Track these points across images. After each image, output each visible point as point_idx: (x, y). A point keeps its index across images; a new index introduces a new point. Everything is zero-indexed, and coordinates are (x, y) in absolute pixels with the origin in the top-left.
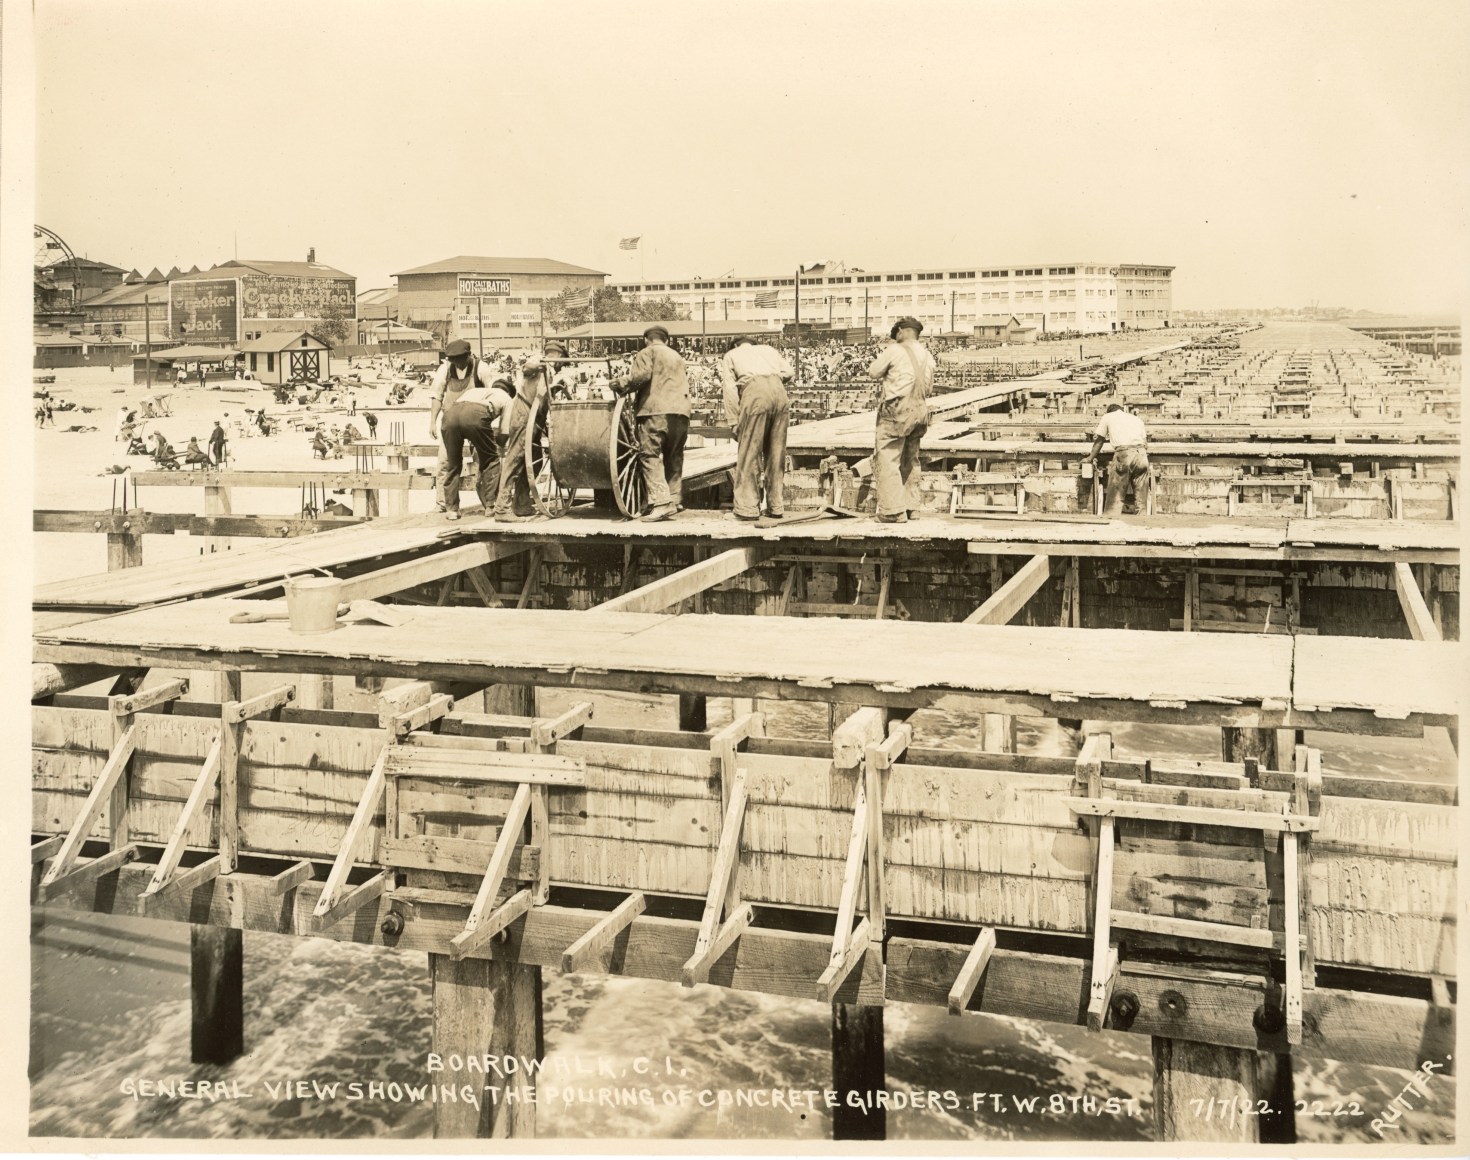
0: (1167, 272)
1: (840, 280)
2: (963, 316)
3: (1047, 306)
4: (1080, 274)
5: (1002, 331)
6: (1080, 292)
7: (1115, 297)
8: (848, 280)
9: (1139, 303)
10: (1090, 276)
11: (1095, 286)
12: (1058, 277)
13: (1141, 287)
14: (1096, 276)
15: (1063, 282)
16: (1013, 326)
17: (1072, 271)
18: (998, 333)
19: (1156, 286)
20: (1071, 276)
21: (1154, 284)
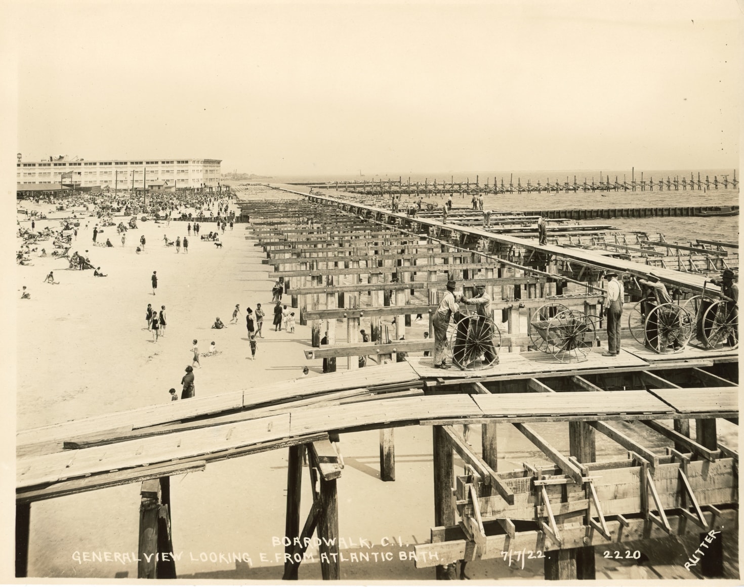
0: (219, 162)
1: (75, 164)
2: (137, 181)
3: (176, 177)
4: (190, 163)
5: (161, 188)
6: (190, 171)
7: (202, 173)
8: (80, 164)
9: (210, 176)
10: (194, 164)
11: (196, 168)
12: (181, 164)
13: (211, 168)
14: (196, 164)
15: (183, 167)
16: (165, 186)
17: (187, 162)
18: (159, 188)
19: (216, 168)
20: (187, 164)
21: (214, 167)
